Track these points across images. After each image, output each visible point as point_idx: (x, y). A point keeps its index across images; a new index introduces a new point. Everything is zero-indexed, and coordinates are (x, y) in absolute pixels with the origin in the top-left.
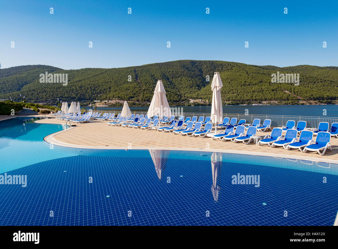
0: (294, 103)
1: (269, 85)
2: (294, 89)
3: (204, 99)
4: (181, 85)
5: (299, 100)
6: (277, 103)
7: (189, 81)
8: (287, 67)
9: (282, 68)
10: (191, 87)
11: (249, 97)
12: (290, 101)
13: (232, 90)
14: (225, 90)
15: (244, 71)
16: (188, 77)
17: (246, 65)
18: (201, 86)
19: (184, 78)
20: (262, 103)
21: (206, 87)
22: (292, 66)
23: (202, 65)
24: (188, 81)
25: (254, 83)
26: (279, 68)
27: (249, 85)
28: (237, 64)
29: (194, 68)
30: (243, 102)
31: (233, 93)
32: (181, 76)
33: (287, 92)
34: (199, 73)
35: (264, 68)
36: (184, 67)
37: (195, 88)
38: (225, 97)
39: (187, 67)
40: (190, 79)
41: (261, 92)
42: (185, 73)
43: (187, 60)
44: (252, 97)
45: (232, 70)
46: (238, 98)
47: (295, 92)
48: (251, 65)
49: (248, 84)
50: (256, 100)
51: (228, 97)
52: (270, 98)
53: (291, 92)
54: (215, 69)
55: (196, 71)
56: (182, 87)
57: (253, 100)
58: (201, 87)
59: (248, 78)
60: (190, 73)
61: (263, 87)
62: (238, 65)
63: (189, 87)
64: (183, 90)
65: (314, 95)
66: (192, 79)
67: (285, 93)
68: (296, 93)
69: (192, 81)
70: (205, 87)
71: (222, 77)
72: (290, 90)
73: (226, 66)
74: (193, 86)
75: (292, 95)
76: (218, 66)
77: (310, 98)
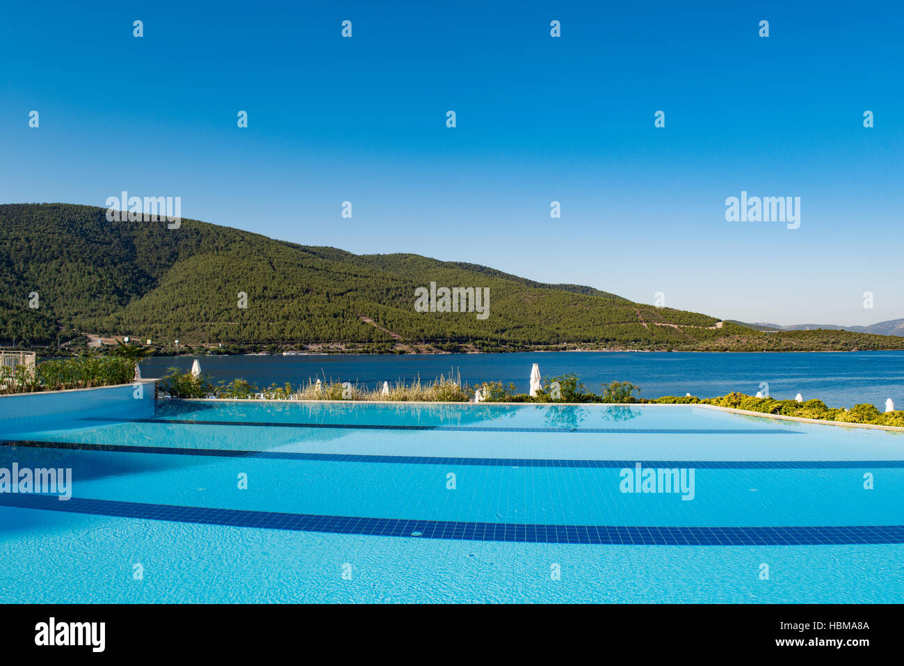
0: (383, 350)
1: (325, 299)
2: (385, 314)
3: (140, 335)
4: (57, 287)
5: (395, 341)
6: (344, 349)
7: (90, 274)
8: (372, 256)
9: (360, 257)
10: (94, 296)
11: (274, 333)
12: (375, 345)
13: (227, 310)
14: (205, 308)
15: (262, 258)
16: (85, 262)
17: (268, 241)
18: (130, 291)
19: (69, 265)
20: (308, 349)
21: (146, 298)
22: (382, 254)
23: (135, 227)
24: (83, 276)
25: (288, 293)
26: (353, 256)
27: (275, 297)
28: (243, 235)
29: (109, 233)
30: (258, 345)
31: (230, 320)
32: (58, 258)
33: (368, 321)
34: (124, 252)
35: (314, 253)
36: (72, 226)
37: (109, 299)
38: (204, 331)
39: (81, 229)
40: (91, 268)
41: (305, 318)
42: (73, 248)
43: (82, 206)
44: (282, 331)
45: (230, 250)
46: (245, 334)
47: (387, 322)
48: (281, 243)
49: (271, 294)
50: (292, 341)
51: (216, 330)
52: (327, 336)
53: (377, 320)
54: (176, 244)
55: (112, 245)
56: (63, 294)
57: (283, 340)
58: (129, 297)
59: (274, 278)
60: (94, 251)
61: (311, 306)
62: (247, 238)
63: (87, 294)
64: (65, 305)
65: (426, 331)
66: (100, 269)
67: (364, 323)
68: (389, 325)
69: (100, 276)
70: (142, 296)
71: (199, 269)
72: (376, 316)
73: (210, 239)
74: (100, 292)
75: (381, 329)
76: (187, 237)
77: (418, 337)
